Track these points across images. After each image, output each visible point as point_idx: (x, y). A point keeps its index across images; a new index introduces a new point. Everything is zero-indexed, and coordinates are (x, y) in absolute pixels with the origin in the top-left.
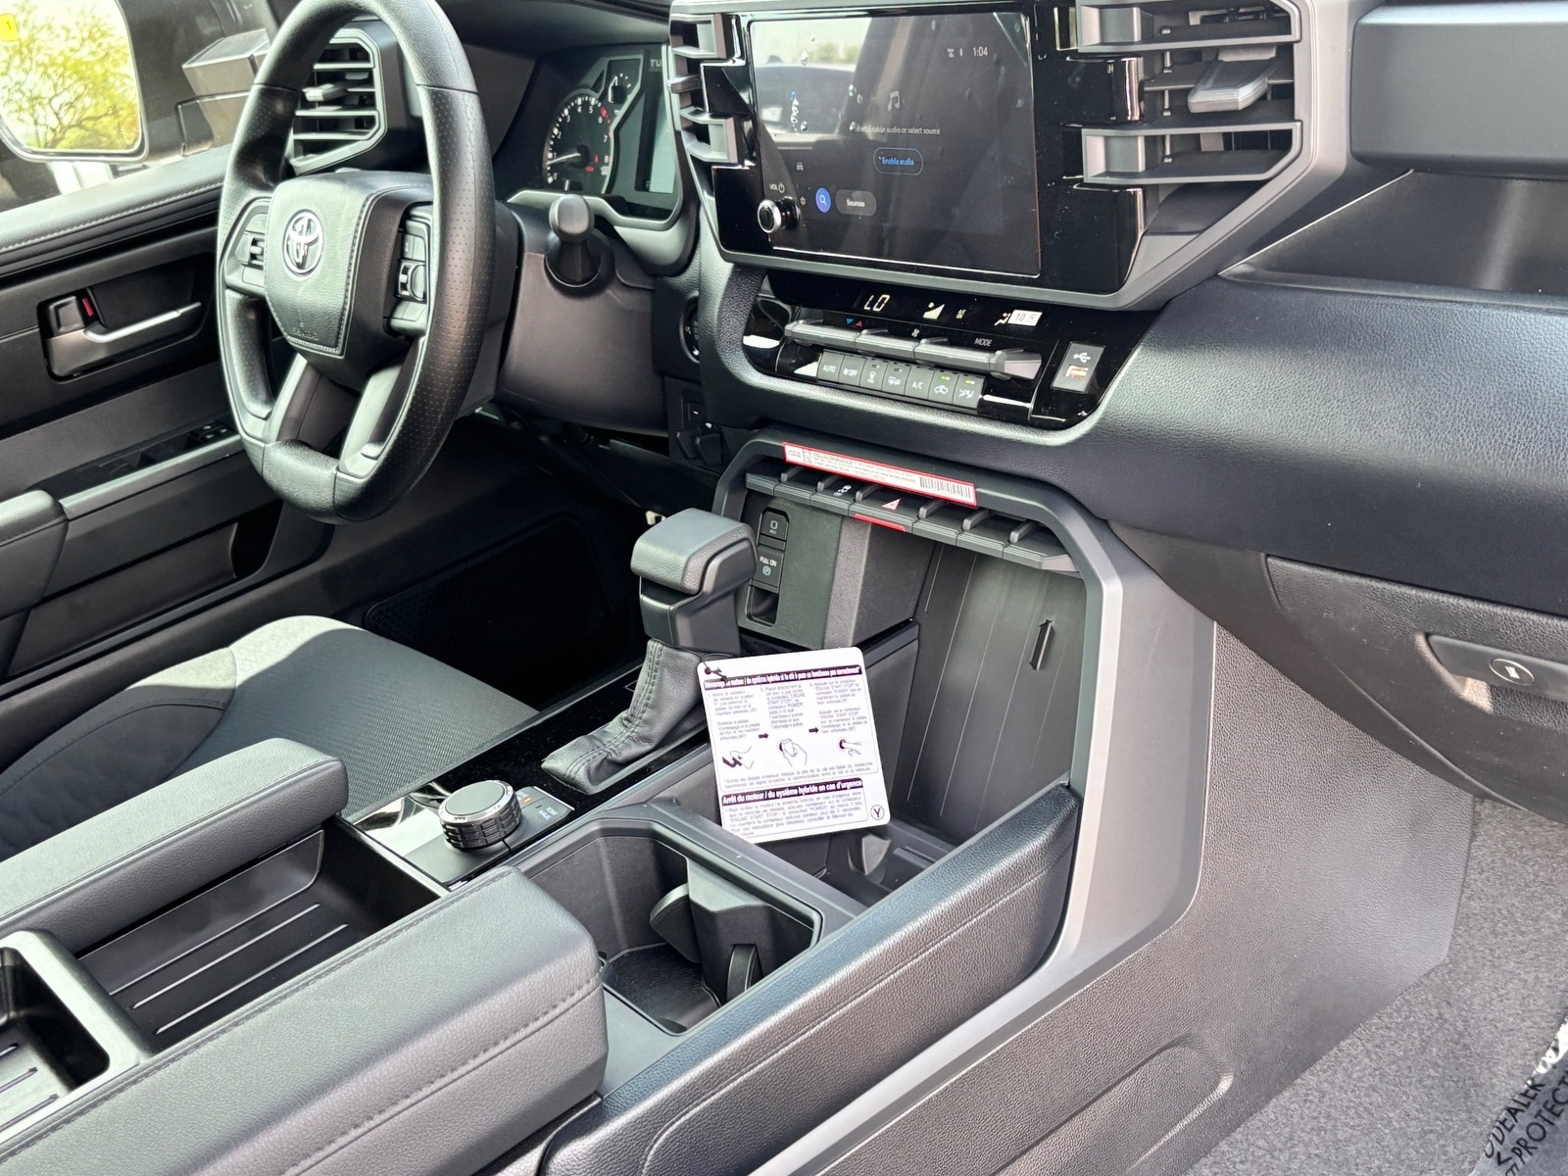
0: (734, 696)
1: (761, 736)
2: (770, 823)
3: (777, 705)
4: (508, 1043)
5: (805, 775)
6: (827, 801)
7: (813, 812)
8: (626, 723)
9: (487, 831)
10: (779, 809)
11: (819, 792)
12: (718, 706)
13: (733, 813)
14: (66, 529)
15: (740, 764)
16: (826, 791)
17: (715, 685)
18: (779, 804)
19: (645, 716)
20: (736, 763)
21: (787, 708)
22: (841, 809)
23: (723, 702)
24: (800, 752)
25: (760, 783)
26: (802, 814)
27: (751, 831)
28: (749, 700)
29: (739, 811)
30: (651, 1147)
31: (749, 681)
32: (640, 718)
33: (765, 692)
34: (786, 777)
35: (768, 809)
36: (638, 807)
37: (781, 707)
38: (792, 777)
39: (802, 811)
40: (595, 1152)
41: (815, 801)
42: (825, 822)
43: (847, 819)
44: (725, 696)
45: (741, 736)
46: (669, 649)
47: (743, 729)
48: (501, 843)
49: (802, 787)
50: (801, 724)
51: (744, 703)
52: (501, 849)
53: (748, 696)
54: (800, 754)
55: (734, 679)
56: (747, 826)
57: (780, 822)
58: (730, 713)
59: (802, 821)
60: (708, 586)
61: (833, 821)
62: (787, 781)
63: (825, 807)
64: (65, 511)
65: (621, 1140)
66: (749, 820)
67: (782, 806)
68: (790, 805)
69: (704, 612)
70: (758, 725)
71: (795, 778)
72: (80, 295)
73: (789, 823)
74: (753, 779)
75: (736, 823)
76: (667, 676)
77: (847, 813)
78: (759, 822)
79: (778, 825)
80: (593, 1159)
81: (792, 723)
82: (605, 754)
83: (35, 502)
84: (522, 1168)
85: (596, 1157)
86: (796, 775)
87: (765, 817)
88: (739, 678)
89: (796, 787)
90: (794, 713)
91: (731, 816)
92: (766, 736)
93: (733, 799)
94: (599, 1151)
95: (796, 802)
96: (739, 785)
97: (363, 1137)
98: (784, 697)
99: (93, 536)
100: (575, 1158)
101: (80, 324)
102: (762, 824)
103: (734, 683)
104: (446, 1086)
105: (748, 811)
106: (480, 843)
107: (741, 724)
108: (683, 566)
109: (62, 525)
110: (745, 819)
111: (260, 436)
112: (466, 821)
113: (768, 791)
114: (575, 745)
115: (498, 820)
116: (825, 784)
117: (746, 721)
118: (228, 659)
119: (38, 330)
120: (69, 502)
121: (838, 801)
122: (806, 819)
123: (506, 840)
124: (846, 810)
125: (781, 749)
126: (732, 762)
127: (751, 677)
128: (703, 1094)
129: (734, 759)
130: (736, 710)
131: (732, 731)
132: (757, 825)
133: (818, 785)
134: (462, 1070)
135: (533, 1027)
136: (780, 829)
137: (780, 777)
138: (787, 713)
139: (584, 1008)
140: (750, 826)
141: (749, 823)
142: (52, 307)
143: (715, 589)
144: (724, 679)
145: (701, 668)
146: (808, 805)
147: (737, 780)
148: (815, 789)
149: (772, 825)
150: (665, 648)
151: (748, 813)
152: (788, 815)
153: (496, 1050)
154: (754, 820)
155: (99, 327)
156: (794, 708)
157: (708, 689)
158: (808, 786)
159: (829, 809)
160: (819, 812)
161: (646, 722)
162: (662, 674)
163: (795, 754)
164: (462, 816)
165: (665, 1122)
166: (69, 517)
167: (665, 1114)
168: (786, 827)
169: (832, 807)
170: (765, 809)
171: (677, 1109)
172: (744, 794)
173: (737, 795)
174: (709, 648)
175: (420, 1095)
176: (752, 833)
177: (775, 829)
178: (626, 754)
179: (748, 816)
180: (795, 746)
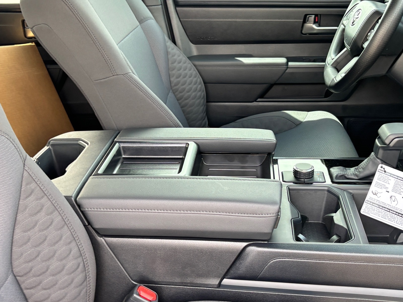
0: (385, 177)
1: (387, 191)
2: (376, 214)
3: (397, 186)
4: (247, 215)
5: (394, 208)
6: (397, 218)
7: (391, 218)
8: (355, 169)
9: (301, 175)
10: (381, 212)
11: (396, 214)
12: (379, 177)
13: (367, 206)
14: (287, 69)
15: (376, 195)
16: (398, 215)
17: (381, 171)
18: (382, 211)
19: (360, 170)
20: (376, 194)
21: (399, 188)
22: (400, 222)
23: (381, 177)
24: (396, 201)
25: (379, 203)
26: (387, 217)
27: (370, 213)
28: (389, 181)
29: (369, 206)
30: (272, 260)
31: (392, 176)
32: (359, 170)
33: (395, 181)
34: (388, 205)
35: (378, 210)
36: (340, 190)
37: (398, 187)
38: (390, 206)
39: (388, 216)
40: (258, 252)
41: (393, 216)
42: (393, 223)
43: (400, 226)
44: (382, 176)
45: (381, 188)
46: (375, 157)
47: (383, 187)
48: (304, 180)
49: (391, 210)
50: (401, 194)
51: (387, 180)
52: (303, 181)
53: (389, 179)
54: (396, 202)
55: (388, 173)
56: (369, 211)
57: (379, 215)
58: (381, 181)
59: (386, 219)
60: (392, 145)
61: (395, 224)
62: (388, 206)
63: (395, 219)
64: (288, 66)
65: (265, 254)
66: (371, 210)
67: (382, 212)
68: (385, 213)
69: (389, 151)
70: (388, 188)
71: (390, 207)
72: (316, 15)
73: (382, 217)
74: (378, 201)
75: (367, 209)
76: (371, 163)
77: (401, 224)
78: (373, 212)
79: (378, 216)
80: (257, 253)
81: (399, 193)
82: (344, 174)
83: (283, 60)
84: (241, 244)
85: (258, 253)
86: (391, 206)
87: (376, 212)
88: (390, 173)
89: (390, 210)
90: (401, 190)
91: (366, 206)
92: (388, 192)
93: (369, 203)
94: (259, 252)
95: (387, 213)
96: (373, 200)
97: (206, 215)
98: (400, 185)
99: (292, 73)
100: (253, 250)
101: (313, 22)
102: (374, 213)
103: (387, 174)
104: (229, 215)
105: (372, 208)
106: (298, 177)
107: (383, 185)
108: (387, 136)
109: (286, 68)
110: (370, 209)
111: (329, 63)
112: (297, 170)
113: (381, 206)
114: (339, 168)
115: (305, 174)
116: (399, 213)
117: (385, 185)
118: (306, 114)
119: (302, 21)
120: (290, 64)
121: (400, 220)
122: (387, 219)
123: (305, 180)
124: (401, 223)
125: (391, 197)
126: (374, 193)
127: (393, 175)
128: (291, 257)
129: (375, 193)
130: (384, 181)
131: (379, 186)
132: (372, 212)
133: (396, 212)
134: (234, 214)
135: (255, 215)
136: (378, 217)
137: (386, 204)
138: (398, 190)
139: (269, 219)
140: (370, 212)
141: (370, 211)
142: (308, 16)
143: (393, 146)
144: (385, 171)
145: (380, 165)
146: (390, 216)
147: (373, 199)
148: (395, 213)
149: (376, 215)
150: (374, 155)
151: (371, 208)
152: (382, 215)
153: (244, 215)
154: (372, 211)
155: (317, 25)
156: (401, 189)
157: (379, 172)
158: (393, 211)
159: (396, 220)
160: (393, 219)
161: (359, 172)
162: (370, 162)
163: (394, 201)
164: (297, 169)
165: (278, 257)
166: (289, 67)
167: (279, 255)
168: (380, 218)
169: (397, 220)
170: (377, 210)
171: (283, 256)
172: (373, 203)
173: (371, 202)
174: (386, 162)
175: (222, 214)
176: (370, 214)
177: (377, 216)
178: (350, 177)
179: (371, 209)
180: (395, 199)
